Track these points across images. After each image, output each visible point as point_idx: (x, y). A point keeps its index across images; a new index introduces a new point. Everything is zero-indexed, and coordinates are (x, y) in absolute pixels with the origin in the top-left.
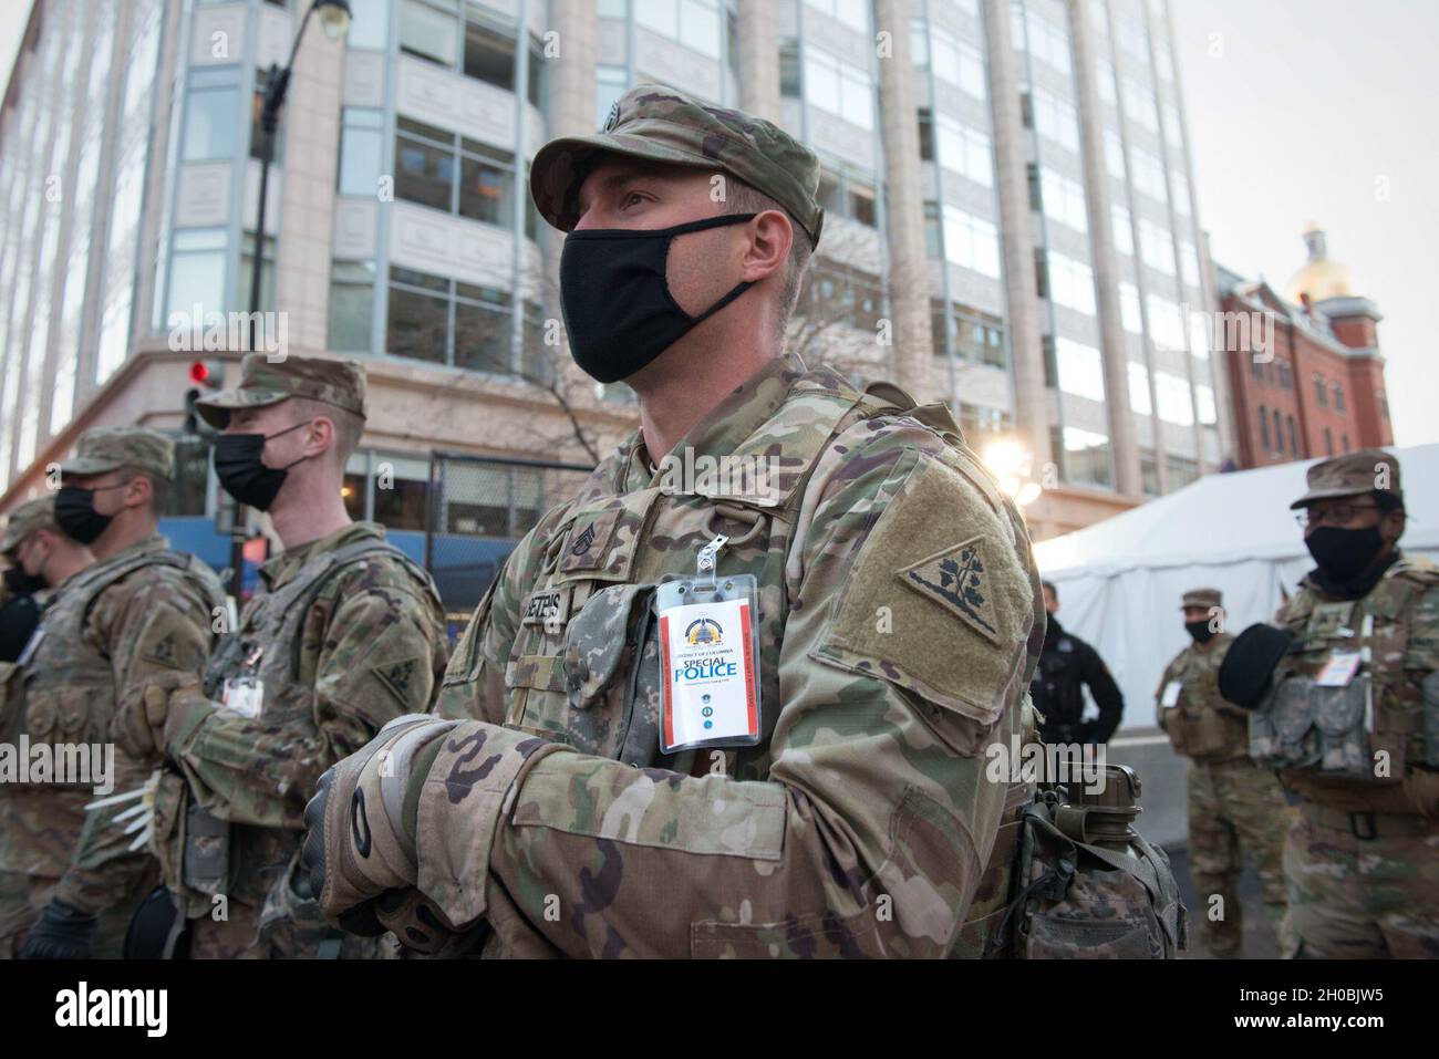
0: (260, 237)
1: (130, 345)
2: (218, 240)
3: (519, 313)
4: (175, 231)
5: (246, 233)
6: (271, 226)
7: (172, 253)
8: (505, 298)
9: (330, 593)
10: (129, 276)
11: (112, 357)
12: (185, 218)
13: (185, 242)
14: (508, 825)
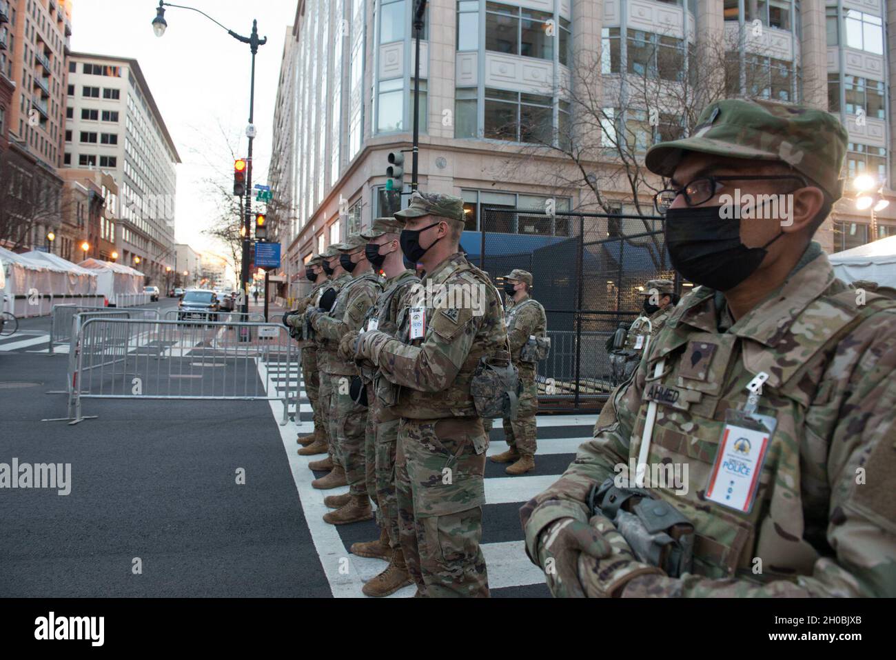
0: (417, 80)
1: (362, 142)
2: (399, 84)
3: (557, 108)
4: (379, 82)
5: (412, 79)
6: (422, 74)
7: (378, 94)
8: (549, 100)
9: (397, 295)
10: (359, 106)
11: (355, 148)
12: (383, 75)
13: (384, 87)
14: (381, 351)
